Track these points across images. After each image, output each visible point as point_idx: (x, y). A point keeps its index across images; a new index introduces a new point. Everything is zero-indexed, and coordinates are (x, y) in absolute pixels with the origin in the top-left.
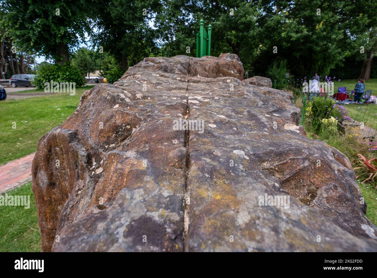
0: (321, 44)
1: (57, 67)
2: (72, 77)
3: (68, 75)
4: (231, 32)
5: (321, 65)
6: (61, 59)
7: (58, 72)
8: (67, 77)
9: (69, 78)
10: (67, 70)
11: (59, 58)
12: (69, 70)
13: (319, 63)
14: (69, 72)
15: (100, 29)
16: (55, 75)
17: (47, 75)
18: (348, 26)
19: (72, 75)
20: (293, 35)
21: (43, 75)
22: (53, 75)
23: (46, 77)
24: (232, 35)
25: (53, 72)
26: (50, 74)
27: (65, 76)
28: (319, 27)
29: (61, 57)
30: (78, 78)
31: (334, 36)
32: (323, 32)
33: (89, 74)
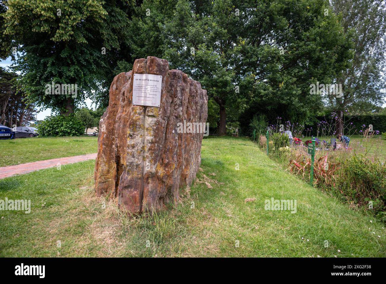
0: (286, 98)
1: (63, 117)
2: (74, 126)
3: (71, 124)
4: (213, 88)
5: (295, 120)
6: (67, 111)
7: (63, 121)
8: (70, 127)
9: (72, 126)
10: (71, 120)
11: (65, 110)
12: (72, 120)
13: (294, 118)
14: (72, 121)
15: (104, 88)
16: (59, 124)
17: (52, 124)
18: (305, 86)
19: (74, 124)
20: (262, 91)
21: (48, 124)
22: (57, 124)
23: (51, 125)
24: (213, 91)
25: (58, 121)
26: (54, 123)
27: (68, 125)
28: (282, 85)
29: (67, 109)
30: (79, 127)
31: (294, 92)
32: (285, 89)
33: (87, 129)
